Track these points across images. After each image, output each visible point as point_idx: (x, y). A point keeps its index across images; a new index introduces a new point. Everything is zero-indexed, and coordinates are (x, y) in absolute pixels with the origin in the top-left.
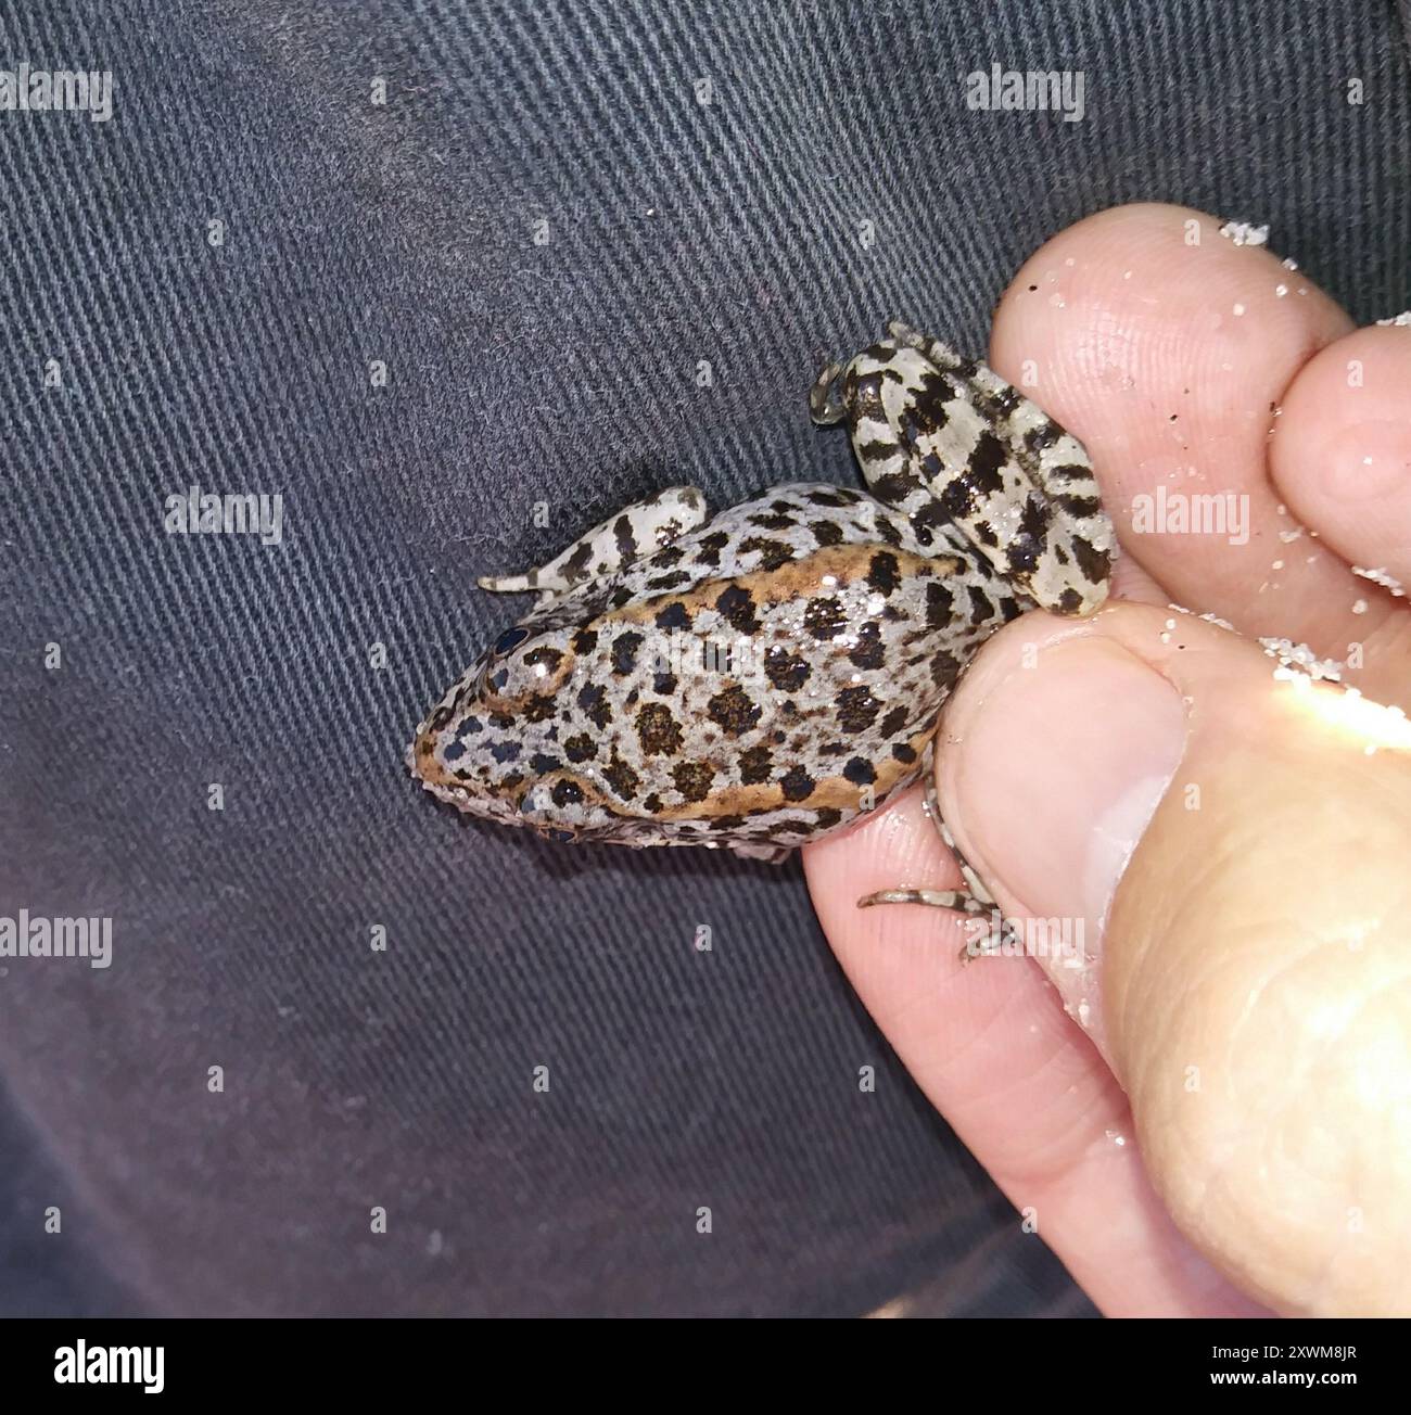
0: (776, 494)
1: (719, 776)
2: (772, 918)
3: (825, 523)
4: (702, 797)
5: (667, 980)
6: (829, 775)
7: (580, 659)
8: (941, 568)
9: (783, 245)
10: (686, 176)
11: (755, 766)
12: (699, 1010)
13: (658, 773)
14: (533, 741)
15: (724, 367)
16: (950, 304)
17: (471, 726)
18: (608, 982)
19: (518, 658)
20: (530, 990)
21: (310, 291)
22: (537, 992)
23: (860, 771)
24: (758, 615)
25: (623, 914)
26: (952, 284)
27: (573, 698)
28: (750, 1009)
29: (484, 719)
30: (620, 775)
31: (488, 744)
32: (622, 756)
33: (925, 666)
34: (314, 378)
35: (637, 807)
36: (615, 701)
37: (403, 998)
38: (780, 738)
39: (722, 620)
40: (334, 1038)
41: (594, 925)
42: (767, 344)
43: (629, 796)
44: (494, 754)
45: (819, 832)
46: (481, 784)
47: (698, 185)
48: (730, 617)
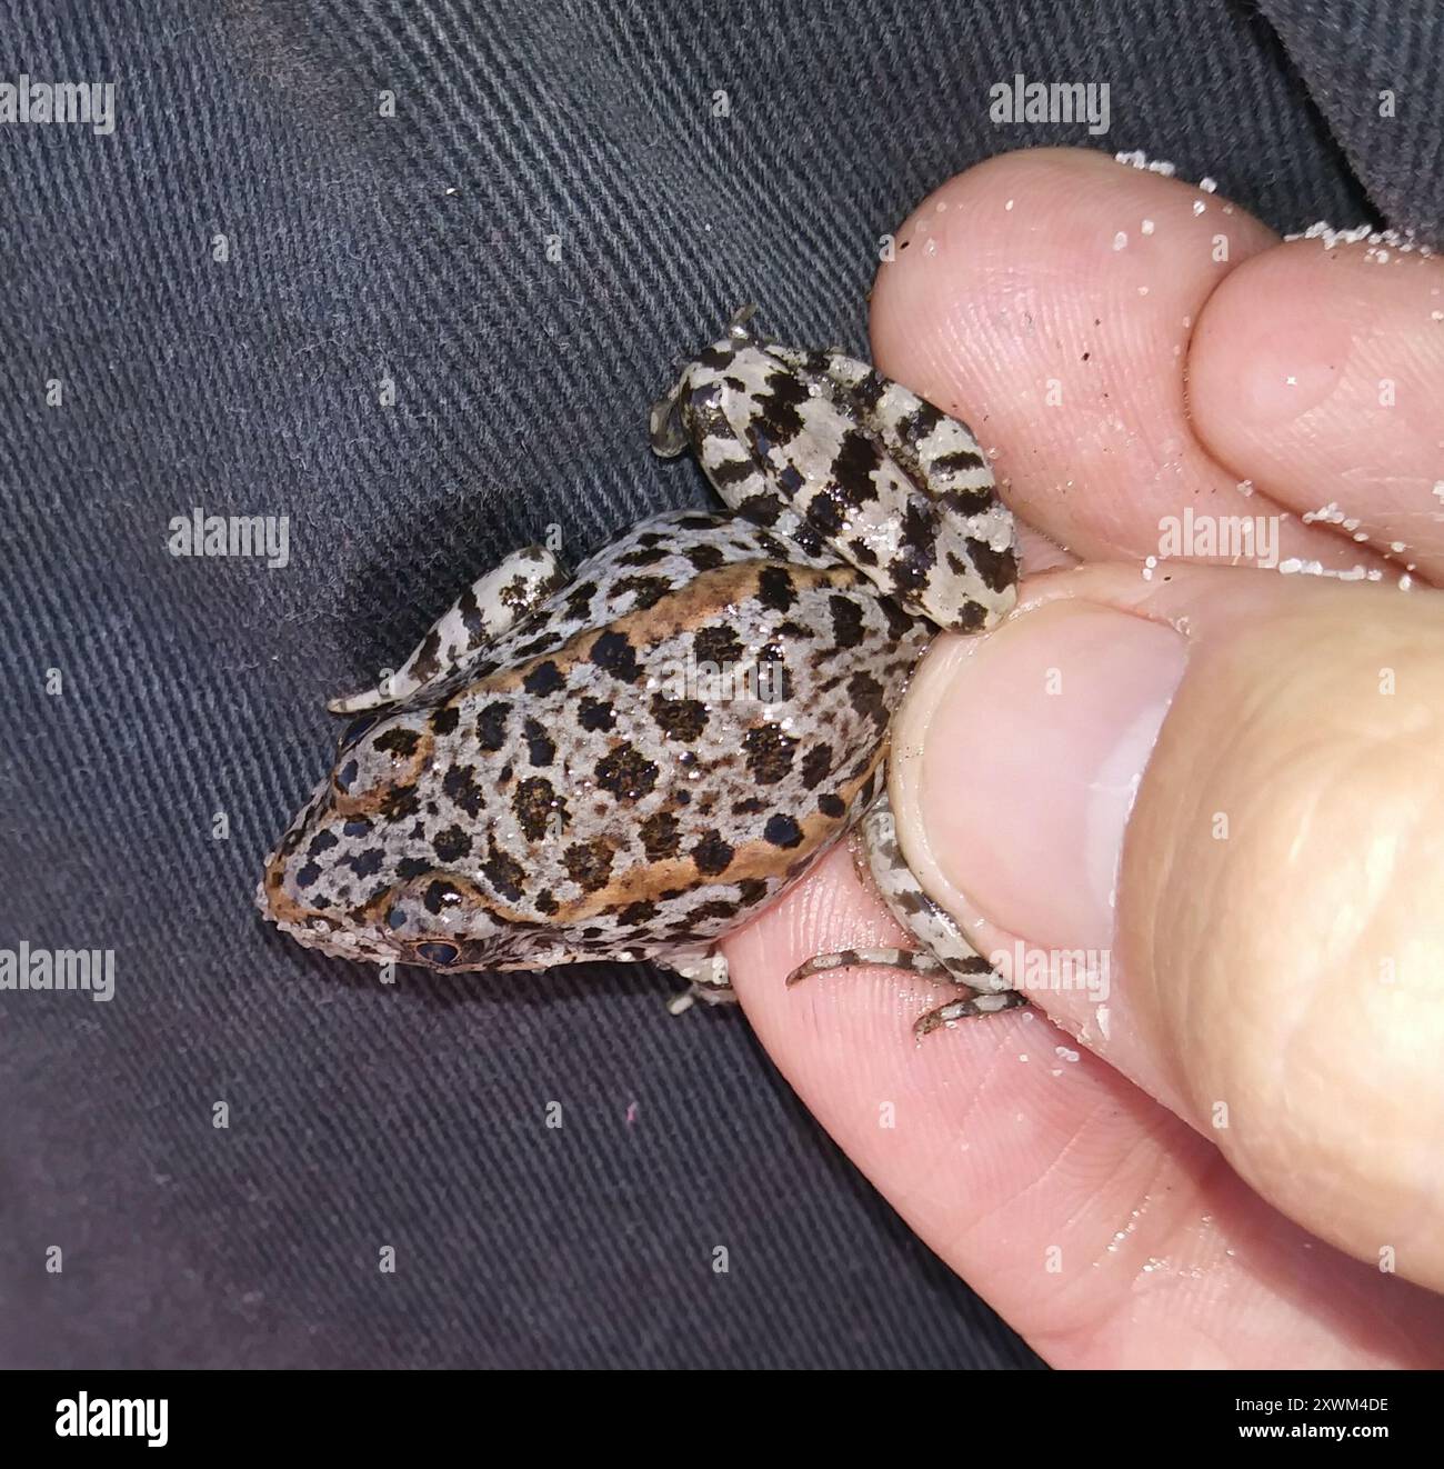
0: (641, 528)
1: (619, 854)
2: (718, 1085)
3: (702, 548)
4: (604, 883)
5: (599, 1164)
6: (749, 837)
7: (441, 740)
8: (841, 579)
9: (616, 226)
10: (492, 147)
11: (660, 836)
12: (638, 1199)
13: (546, 863)
14: (396, 844)
15: (566, 384)
16: (823, 301)
17: (326, 840)
18: (528, 1164)
19: (367, 745)
20: (435, 1171)
21: (108, 332)
22: (443, 1172)
23: (784, 832)
24: (640, 659)
25: (538, 1078)
26: (820, 276)
27: (438, 786)
28: (701, 1200)
29: (338, 829)
30: (503, 870)
31: (346, 858)
32: (501, 846)
33: (841, 691)
34: (123, 437)
35: (527, 909)
36: (485, 781)
37: (286, 1170)
38: (683, 798)
39: (599, 672)
40: (217, 1215)
41: (504, 1090)
42: (614, 353)
43: (515, 895)
44: (353, 869)
45: (745, 911)
46: (343, 909)
47: (508, 157)
48: (608, 667)
